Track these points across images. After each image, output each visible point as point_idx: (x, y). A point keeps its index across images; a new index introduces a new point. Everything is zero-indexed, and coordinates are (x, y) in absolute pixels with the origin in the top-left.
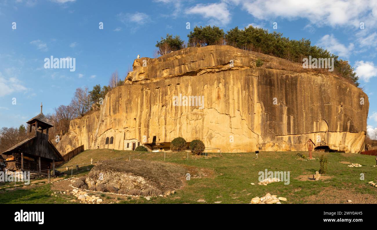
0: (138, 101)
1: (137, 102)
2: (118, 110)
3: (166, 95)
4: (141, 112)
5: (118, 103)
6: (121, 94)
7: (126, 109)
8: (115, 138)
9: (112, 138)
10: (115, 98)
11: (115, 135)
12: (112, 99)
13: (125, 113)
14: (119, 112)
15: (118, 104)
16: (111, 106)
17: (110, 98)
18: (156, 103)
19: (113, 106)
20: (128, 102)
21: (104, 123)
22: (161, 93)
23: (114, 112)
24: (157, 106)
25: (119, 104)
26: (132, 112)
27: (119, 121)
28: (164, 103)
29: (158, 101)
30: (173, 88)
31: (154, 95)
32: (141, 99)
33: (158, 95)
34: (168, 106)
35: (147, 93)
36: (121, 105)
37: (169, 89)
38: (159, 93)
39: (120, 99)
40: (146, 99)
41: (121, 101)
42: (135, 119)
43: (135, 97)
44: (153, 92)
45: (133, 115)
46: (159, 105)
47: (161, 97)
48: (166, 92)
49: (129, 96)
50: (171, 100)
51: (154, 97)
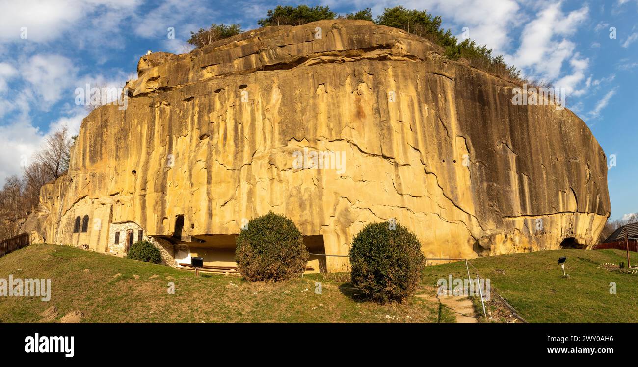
0: (141, 130)
1: (141, 133)
2: (99, 153)
3: (209, 111)
4: (149, 154)
5: (100, 138)
6: (106, 120)
7: (117, 150)
8: (92, 218)
9: (87, 218)
10: (94, 130)
11: (92, 212)
12: (88, 132)
13: (114, 159)
14: (101, 159)
15: (100, 141)
16: (86, 147)
17: (86, 130)
18: (184, 132)
19: (90, 146)
20: (119, 136)
21: (74, 185)
22: (197, 109)
23: (93, 160)
24: (188, 138)
25: (102, 140)
26: (128, 157)
27: (102, 178)
28: (204, 130)
29: (190, 127)
30: (228, 95)
31: (181, 114)
32: (148, 127)
33: (191, 112)
34: (216, 136)
35: (162, 112)
36: (105, 142)
37: (217, 99)
38: (193, 109)
39: (105, 130)
40: (160, 124)
41: (107, 134)
42: (135, 172)
43: (136, 123)
44: (177, 109)
45: (130, 163)
46: (192, 136)
47: (196, 118)
48: (210, 106)
49: (123, 123)
50: (224, 120)
51: (179, 118)
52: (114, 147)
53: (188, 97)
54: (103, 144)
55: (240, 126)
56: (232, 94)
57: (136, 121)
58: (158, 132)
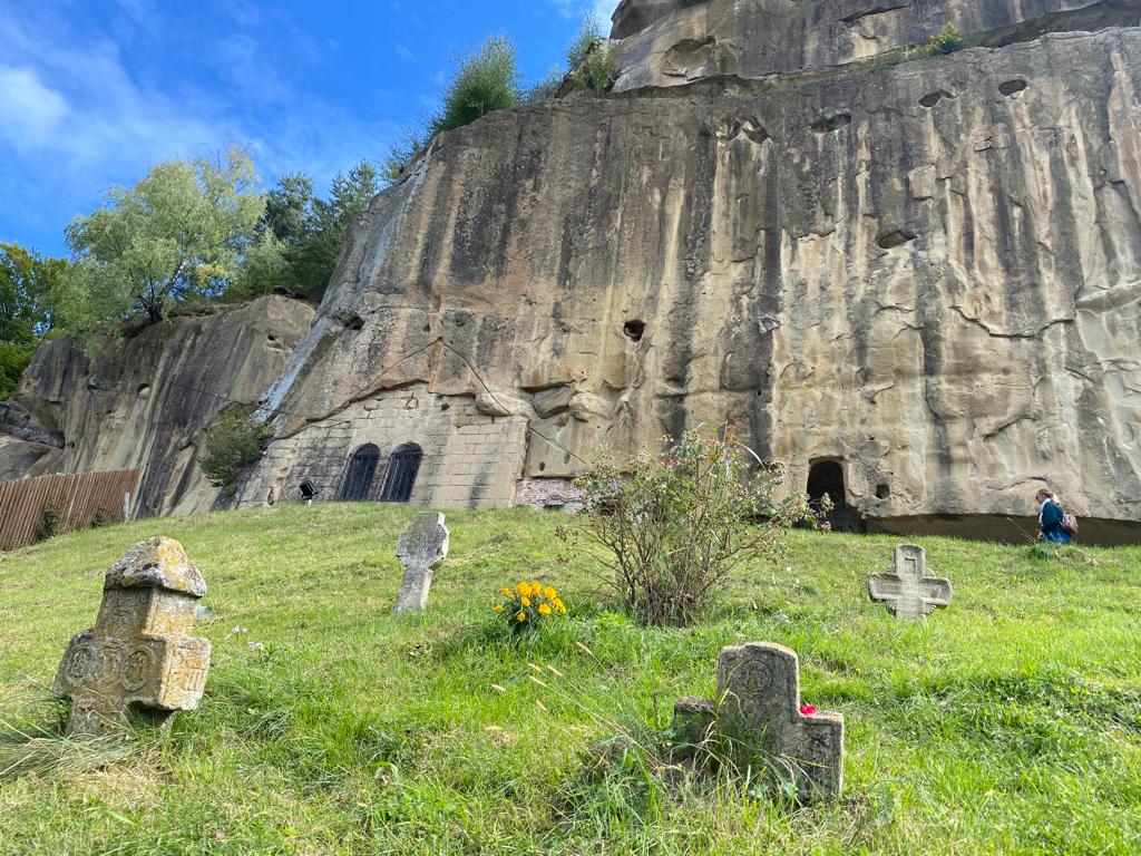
0: (663, 204)
1: (663, 215)
2: (493, 256)
3: (906, 165)
4: (690, 278)
5: (503, 207)
6: (536, 154)
7: (567, 255)
8: (440, 454)
9: (410, 457)
10: (485, 175)
12: (459, 178)
13: (554, 280)
14: (500, 274)
15: (503, 217)
16: (444, 226)
17: (451, 171)
18: (822, 223)
19: (460, 224)
20: (580, 211)
21: (364, 338)
22: (864, 154)
23: (466, 268)
24: (836, 241)
25: (510, 213)
26: (606, 282)
27: (495, 334)
28: (895, 219)
29: (841, 208)
30: (967, 113)
31: (807, 168)
32: (688, 198)
33: (842, 162)
34: (939, 238)
35: (740, 155)
36: (523, 224)
37: (929, 127)
38: (851, 151)
39: (529, 184)
40: (733, 190)
41: (534, 199)
42: (635, 329)
43: (645, 179)
44: (793, 151)
45: (617, 301)
46: (850, 236)
47: (862, 178)
48: (905, 147)
49: (595, 173)
50: (961, 194)
51: (803, 178)
52: (555, 246)
53: (829, 116)
54: (514, 227)
55: (1017, 212)
56: (980, 112)
57: (646, 173)
58: (726, 215)
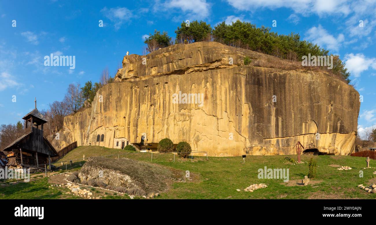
1: (127, 100)
2: (108, 108)
3: (154, 94)
4: (130, 110)
5: (108, 100)
6: (111, 92)
7: (116, 107)
8: (106, 136)
9: (103, 136)
10: (105, 96)
11: (105, 133)
13: (115, 111)
14: (109, 110)
15: (108, 102)
18: (145, 102)
19: (103, 103)
20: (117, 100)
21: (96, 121)
22: (149, 92)
23: (105, 110)
24: (146, 105)
26: (121, 111)
27: (110, 119)
28: (152, 102)
29: (147, 100)
30: (161, 87)
31: (143, 94)
32: (130, 98)
33: (147, 93)
34: (156, 106)
35: (136, 91)
36: (111, 102)
37: (157, 88)
39: (111, 96)
40: (135, 97)
41: (112, 99)
42: (125, 118)
43: (125, 95)
44: (142, 91)
45: (123, 113)
46: (148, 105)
47: (149, 96)
48: (154, 91)
49: (119, 94)
50: (159, 99)
51: (143, 95)
52: (115, 105)
53: (146, 86)
54: (110, 103)
55: (165, 102)
58: (134, 100)
